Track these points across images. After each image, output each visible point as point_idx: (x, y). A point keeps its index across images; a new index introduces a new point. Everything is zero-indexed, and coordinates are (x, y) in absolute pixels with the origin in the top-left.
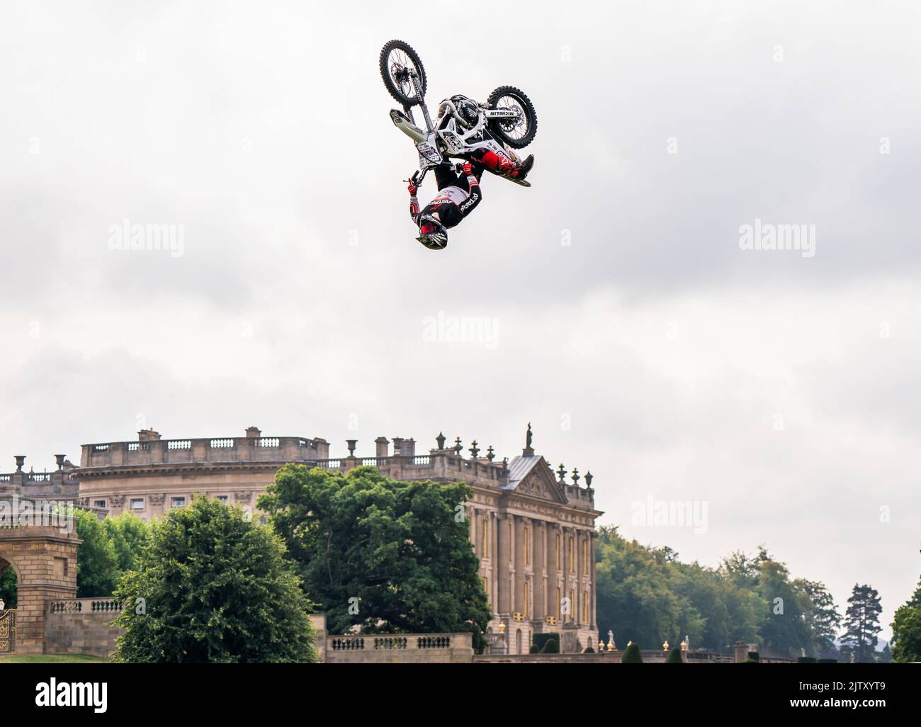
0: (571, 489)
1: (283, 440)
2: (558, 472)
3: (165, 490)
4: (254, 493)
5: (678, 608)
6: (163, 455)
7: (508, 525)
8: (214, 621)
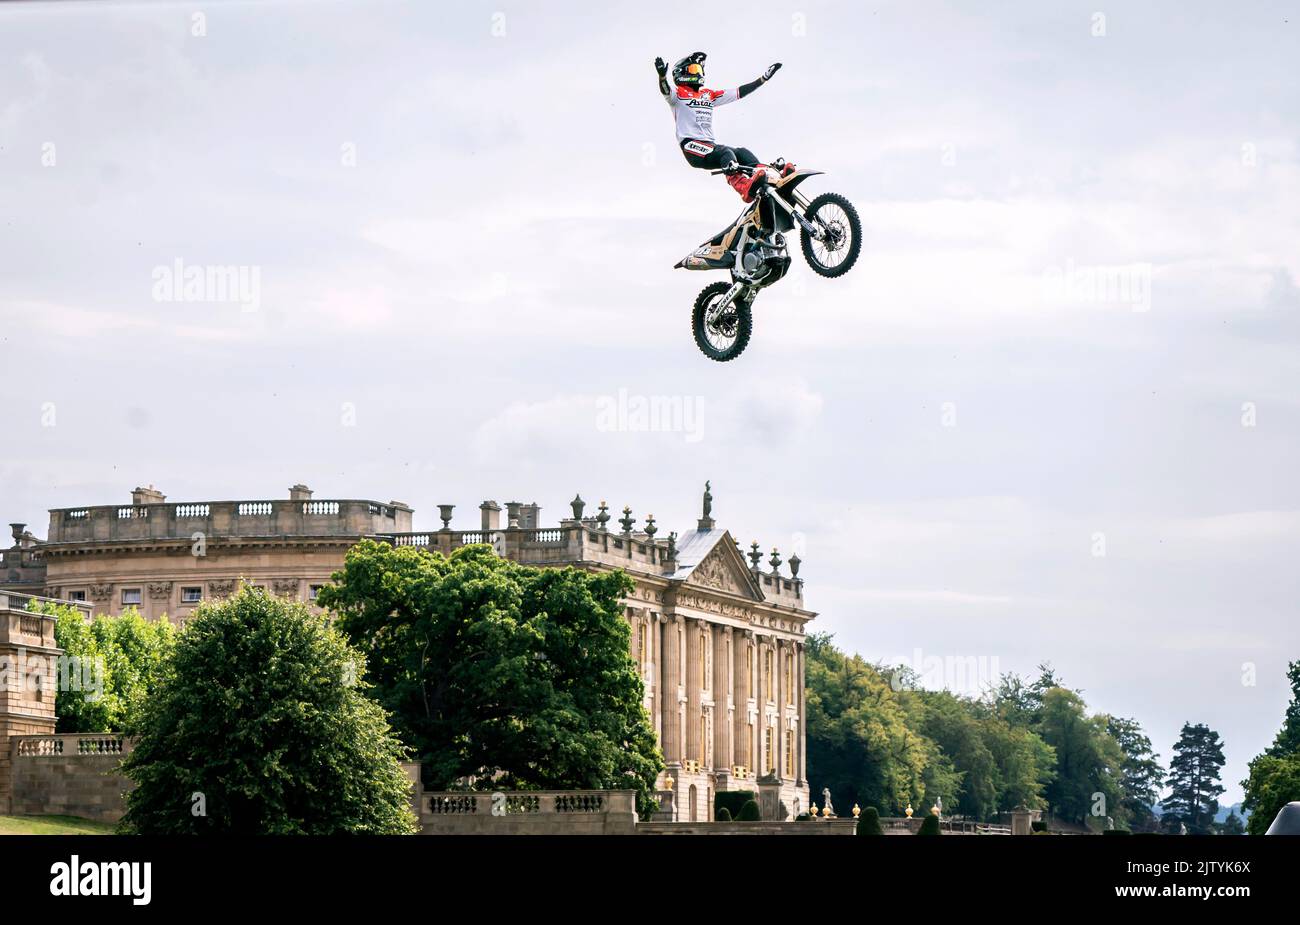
0: (768, 581)
1: (345, 505)
2: (749, 554)
3: (172, 576)
4: (303, 582)
5: (921, 756)
6: (168, 525)
7: (677, 632)
8: (270, 770)
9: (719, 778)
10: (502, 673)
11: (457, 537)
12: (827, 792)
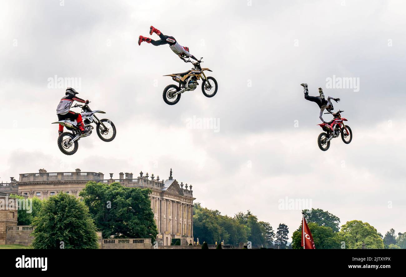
0: (185, 190)
1: (88, 173)
2: (180, 185)
3: (48, 189)
4: (78, 191)
5: (220, 231)
6: (47, 178)
7: (164, 203)
8: (66, 234)
9: (173, 235)
10: (121, 211)
11: (114, 180)
12: (198, 239)
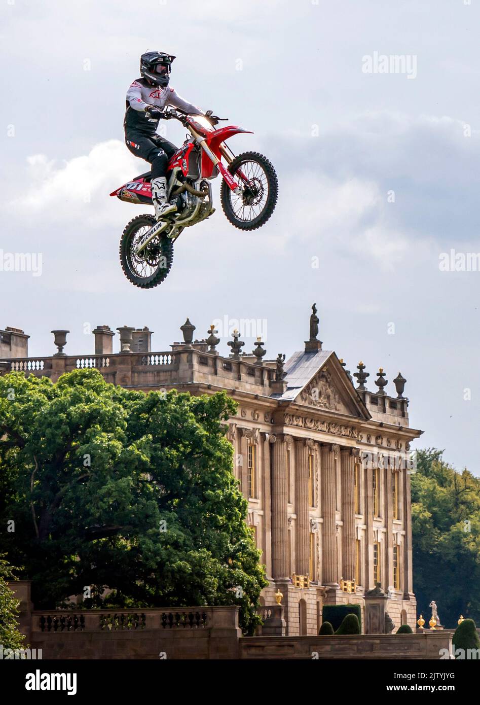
0: (374, 398)
2: (355, 375)
7: (286, 452)
9: (328, 593)
10: (109, 494)
11: (70, 362)
12: (434, 605)
